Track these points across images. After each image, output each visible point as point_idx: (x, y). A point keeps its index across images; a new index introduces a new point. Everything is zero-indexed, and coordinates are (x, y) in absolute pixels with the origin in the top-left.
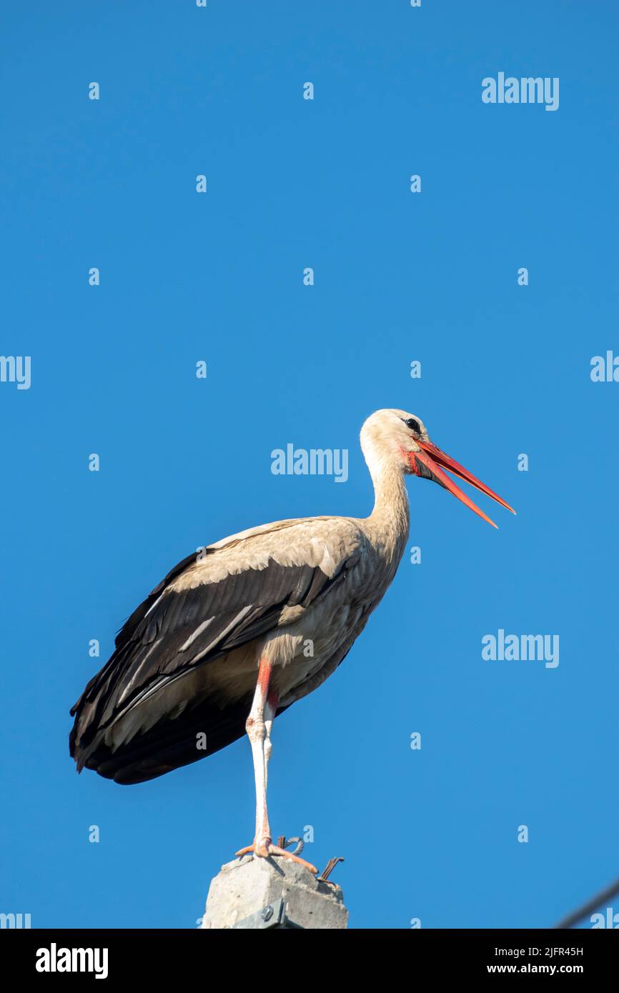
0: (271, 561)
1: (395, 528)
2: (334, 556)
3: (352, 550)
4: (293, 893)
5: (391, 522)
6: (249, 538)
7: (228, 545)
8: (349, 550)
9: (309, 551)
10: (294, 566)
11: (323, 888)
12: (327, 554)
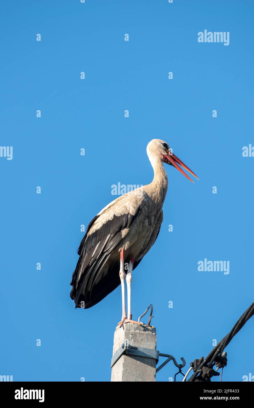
0: (115, 216)
1: (160, 184)
2: (134, 207)
3: (141, 202)
4: (134, 335)
5: (158, 182)
6: (109, 208)
7: (102, 213)
8: (140, 203)
9: (125, 208)
10: (121, 215)
11: (145, 329)
12: (131, 207)
